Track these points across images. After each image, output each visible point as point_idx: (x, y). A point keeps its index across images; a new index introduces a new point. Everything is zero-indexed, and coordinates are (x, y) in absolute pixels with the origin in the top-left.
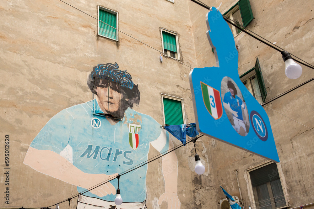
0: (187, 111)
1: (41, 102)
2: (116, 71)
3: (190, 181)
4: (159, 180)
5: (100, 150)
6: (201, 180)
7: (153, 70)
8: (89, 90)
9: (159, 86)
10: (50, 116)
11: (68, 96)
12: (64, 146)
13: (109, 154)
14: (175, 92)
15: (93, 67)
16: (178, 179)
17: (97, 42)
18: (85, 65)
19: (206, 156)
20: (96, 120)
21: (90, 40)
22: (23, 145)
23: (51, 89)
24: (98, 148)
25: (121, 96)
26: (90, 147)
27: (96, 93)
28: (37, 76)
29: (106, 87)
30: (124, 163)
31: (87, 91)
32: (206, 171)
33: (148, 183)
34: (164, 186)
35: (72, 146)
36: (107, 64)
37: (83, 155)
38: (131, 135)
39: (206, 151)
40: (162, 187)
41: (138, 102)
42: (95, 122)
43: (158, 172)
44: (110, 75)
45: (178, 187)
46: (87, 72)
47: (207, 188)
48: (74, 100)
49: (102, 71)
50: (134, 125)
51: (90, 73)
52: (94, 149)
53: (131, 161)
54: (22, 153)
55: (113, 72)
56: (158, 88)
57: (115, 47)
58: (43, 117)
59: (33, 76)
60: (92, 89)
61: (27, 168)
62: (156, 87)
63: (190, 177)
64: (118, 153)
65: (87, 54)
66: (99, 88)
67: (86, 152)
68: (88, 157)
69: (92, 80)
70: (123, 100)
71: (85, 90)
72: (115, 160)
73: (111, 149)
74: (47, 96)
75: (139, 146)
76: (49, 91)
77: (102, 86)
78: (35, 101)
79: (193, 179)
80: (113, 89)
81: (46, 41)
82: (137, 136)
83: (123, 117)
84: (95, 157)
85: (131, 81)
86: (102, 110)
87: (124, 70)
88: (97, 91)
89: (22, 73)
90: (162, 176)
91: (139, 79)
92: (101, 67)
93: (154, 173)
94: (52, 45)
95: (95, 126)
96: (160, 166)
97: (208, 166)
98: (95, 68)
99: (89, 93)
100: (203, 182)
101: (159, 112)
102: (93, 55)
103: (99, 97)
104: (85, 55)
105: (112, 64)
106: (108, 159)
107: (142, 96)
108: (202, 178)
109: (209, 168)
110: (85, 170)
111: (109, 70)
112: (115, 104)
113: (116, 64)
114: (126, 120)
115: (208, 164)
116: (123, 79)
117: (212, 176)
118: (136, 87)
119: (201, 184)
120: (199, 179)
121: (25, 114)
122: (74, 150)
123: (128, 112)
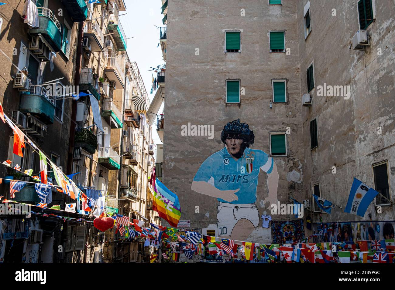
0: (289, 141)
1: (196, 156)
2: (238, 125)
3: (287, 188)
4: (265, 190)
5: (229, 177)
6: (295, 186)
7: (265, 116)
8: (222, 142)
9: (268, 127)
10: (201, 163)
11: (210, 149)
12: (210, 178)
13: (234, 178)
14: (280, 129)
15: (224, 126)
16: (278, 188)
17: (226, 108)
18: (219, 126)
19: (301, 170)
20: (226, 160)
21: (222, 108)
22: (190, 180)
23: (201, 147)
24: (228, 176)
25: (241, 141)
26: (223, 176)
27: (226, 143)
28: (193, 141)
29: (232, 139)
30: (243, 182)
31: (221, 143)
32: (300, 180)
33: (258, 192)
34: (268, 193)
35: (213, 177)
36: (232, 122)
37: (219, 181)
38: (247, 165)
39: (301, 167)
40: (267, 193)
41: (252, 143)
42: (226, 161)
43: (264, 185)
44: (234, 128)
45: (278, 192)
46: (220, 130)
47: (299, 191)
48: (213, 150)
49: (229, 128)
50: (250, 158)
51: (222, 131)
52: (225, 177)
53: (248, 181)
54: (190, 184)
55: (237, 126)
56: (267, 129)
57: (238, 107)
58: (198, 164)
59: (191, 142)
60: (223, 141)
61: (193, 191)
62: (266, 128)
63: (287, 185)
64: (239, 177)
65: (220, 118)
66: (227, 140)
67: (221, 179)
68: (222, 182)
69: (223, 135)
70: (243, 143)
71: (219, 143)
72: (237, 182)
73: (235, 175)
74: (200, 152)
75: (253, 171)
76: (200, 148)
77: (229, 139)
78: (193, 156)
79: (289, 186)
80: (236, 138)
81: (196, 118)
82: (251, 165)
83: (242, 155)
84: (226, 182)
85: (249, 129)
86: (229, 153)
87: (244, 122)
88: (227, 142)
89: (186, 142)
90: (267, 187)
91: (254, 126)
92: (229, 125)
93: (262, 186)
94: (200, 119)
95: (226, 163)
96: (266, 181)
97: (302, 176)
98: (225, 126)
99: (222, 144)
100: (296, 187)
101: (268, 146)
102: (224, 118)
103: (227, 146)
104: (219, 120)
105: (236, 121)
106: (233, 181)
107: (256, 138)
108: (296, 185)
109: (302, 178)
110: (221, 189)
111: (234, 125)
112: (237, 148)
113: (239, 120)
114: (244, 156)
115: (302, 175)
116: (243, 129)
117: (304, 183)
118: (252, 132)
119: (295, 189)
120: (293, 185)
121: (189, 164)
122: (215, 179)
123: (246, 150)
